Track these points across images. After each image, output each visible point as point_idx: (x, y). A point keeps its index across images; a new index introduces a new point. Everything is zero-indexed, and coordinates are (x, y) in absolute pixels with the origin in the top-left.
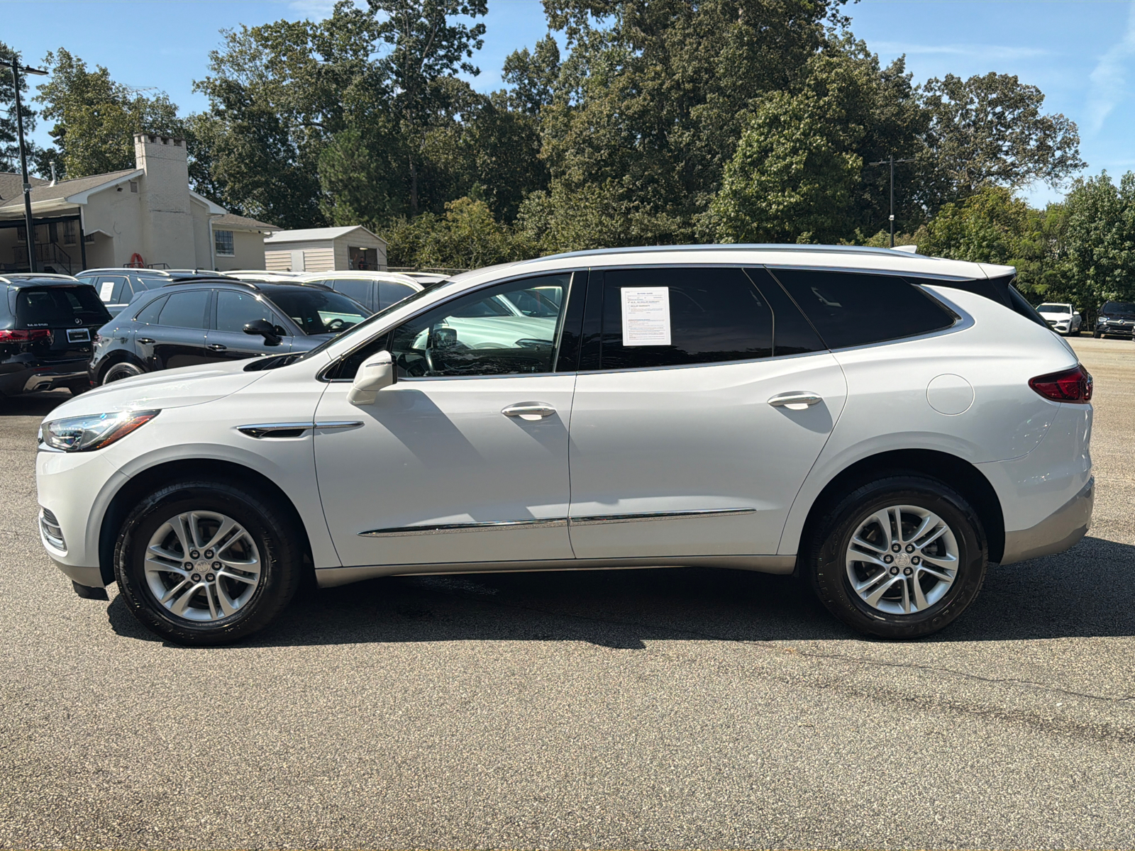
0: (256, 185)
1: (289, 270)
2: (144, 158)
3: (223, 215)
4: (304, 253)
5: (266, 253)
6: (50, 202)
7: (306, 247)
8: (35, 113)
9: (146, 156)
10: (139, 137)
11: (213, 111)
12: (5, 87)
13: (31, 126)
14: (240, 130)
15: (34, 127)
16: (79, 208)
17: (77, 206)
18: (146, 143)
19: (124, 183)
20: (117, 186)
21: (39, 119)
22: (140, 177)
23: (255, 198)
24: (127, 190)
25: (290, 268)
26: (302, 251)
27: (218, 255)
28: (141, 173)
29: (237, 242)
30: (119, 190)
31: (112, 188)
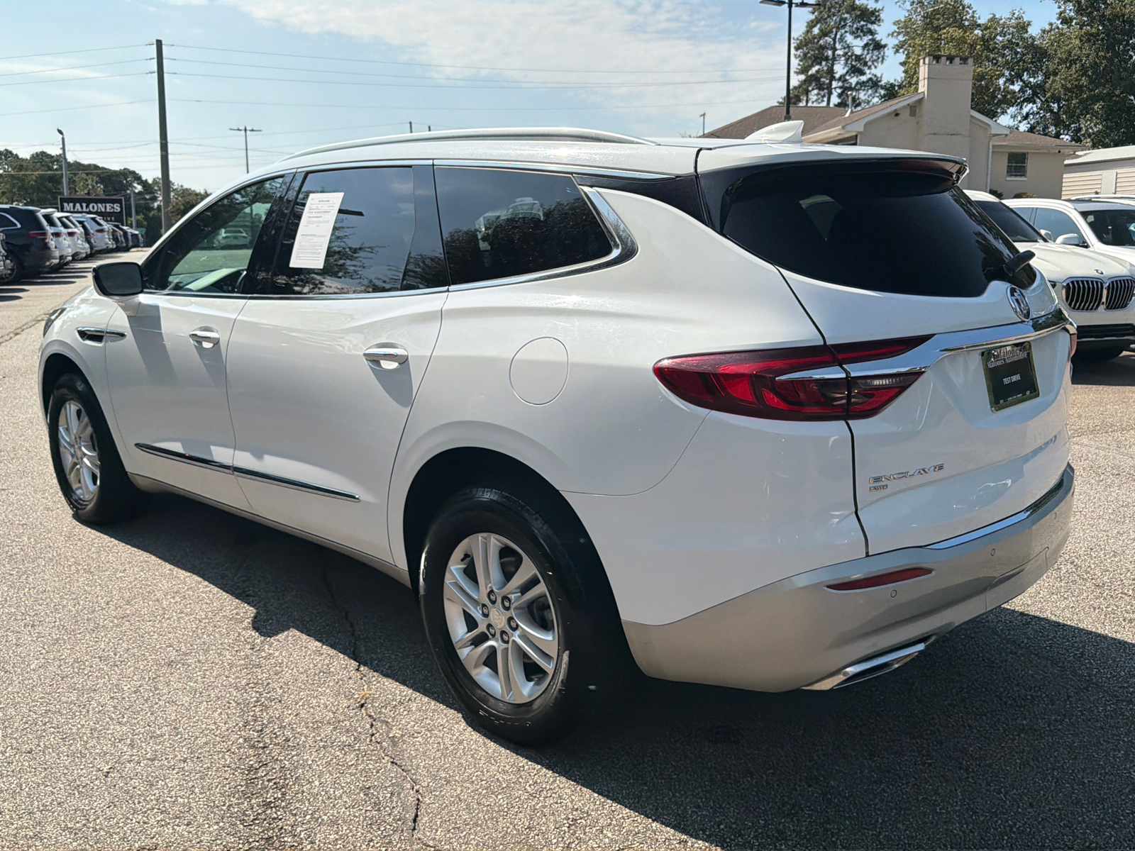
0: (1096, 99)
1: (1097, 193)
2: (926, 81)
3: (1006, 135)
4: (1117, 174)
5: (1065, 176)
6: (831, 132)
7: (1122, 166)
8: (885, 46)
9: (928, 78)
10: (924, 59)
11: (1058, 19)
12: (862, 23)
13: (880, 59)
14: (1089, 38)
15: (883, 59)
16: (856, 136)
17: (854, 134)
18: (929, 64)
19: (904, 107)
20: (896, 110)
21: (889, 52)
22: (920, 101)
23: (1095, 114)
24: (905, 115)
25: (1098, 191)
26: (1116, 171)
27: (1008, 179)
28: (921, 96)
29: (1030, 164)
30: (897, 115)
31: (889, 114)
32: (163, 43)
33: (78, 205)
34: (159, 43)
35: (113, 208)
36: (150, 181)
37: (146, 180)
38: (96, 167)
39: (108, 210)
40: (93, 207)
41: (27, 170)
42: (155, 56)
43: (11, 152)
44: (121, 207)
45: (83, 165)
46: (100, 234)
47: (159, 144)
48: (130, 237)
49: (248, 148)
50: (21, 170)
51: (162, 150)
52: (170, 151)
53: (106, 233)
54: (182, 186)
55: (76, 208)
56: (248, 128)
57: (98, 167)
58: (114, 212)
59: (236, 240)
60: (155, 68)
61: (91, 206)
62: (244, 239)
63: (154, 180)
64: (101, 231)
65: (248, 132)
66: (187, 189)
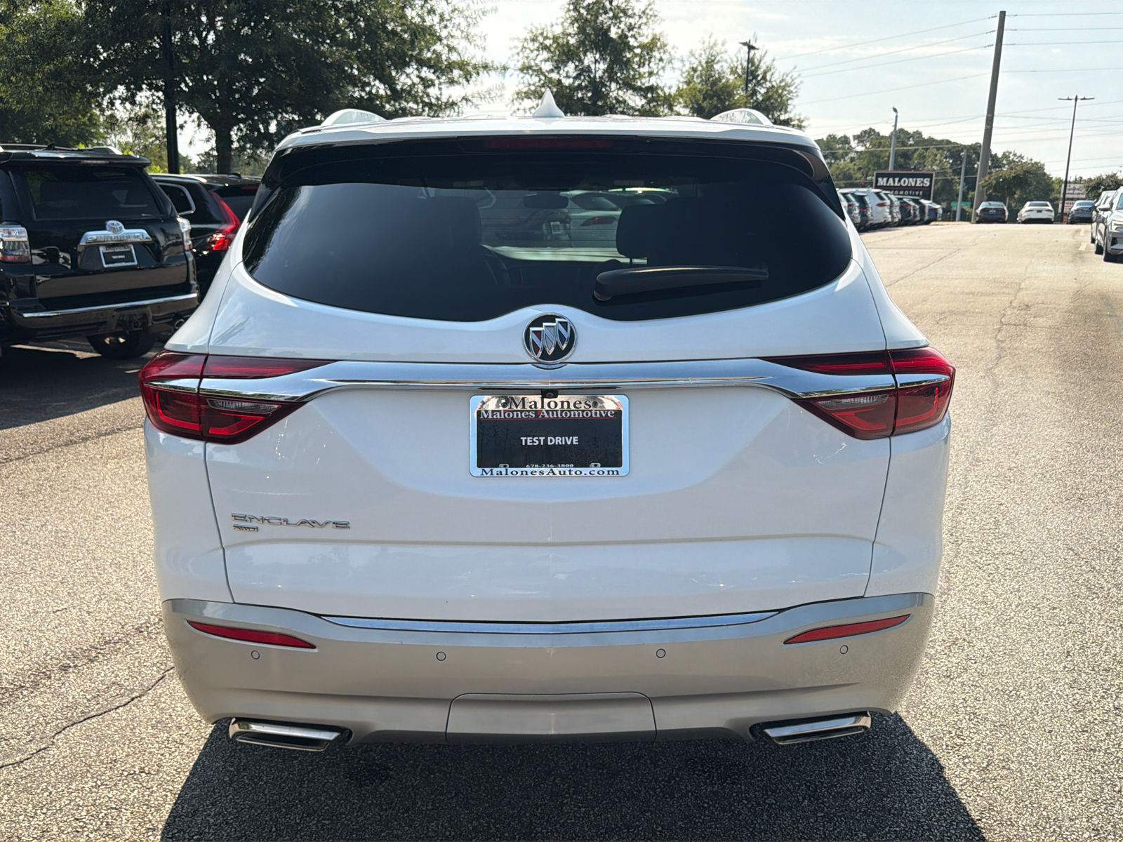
32: (1007, 14)
33: (891, 180)
34: (1003, 14)
35: (923, 182)
36: (1000, 155)
37: (996, 154)
38: (948, 142)
39: (918, 185)
40: (905, 182)
41: (884, 147)
42: (996, 29)
43: (874, 130)
44: (931, 182)
45: (937, 141)
46: (880, 209)
47: (985, 118)
48: (927, 211)
49: (1076, 118)
50: (879, 147)
51: (987, 124)
52: (994, 125)
53: (886, 207)
54: (1031, 160)
55: (889, 182)
56: (1078, 97)
57: (950, 142)
58: (923, 187)
59: (1039, 214)
60: (994, 41)
61: (902, 181)
62: (1049, 213)
63: (1004, 154)
64: (882, 205)
65: (1078, 101)
66: (1036, 163)
